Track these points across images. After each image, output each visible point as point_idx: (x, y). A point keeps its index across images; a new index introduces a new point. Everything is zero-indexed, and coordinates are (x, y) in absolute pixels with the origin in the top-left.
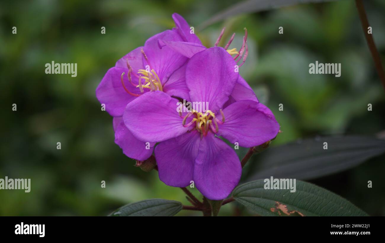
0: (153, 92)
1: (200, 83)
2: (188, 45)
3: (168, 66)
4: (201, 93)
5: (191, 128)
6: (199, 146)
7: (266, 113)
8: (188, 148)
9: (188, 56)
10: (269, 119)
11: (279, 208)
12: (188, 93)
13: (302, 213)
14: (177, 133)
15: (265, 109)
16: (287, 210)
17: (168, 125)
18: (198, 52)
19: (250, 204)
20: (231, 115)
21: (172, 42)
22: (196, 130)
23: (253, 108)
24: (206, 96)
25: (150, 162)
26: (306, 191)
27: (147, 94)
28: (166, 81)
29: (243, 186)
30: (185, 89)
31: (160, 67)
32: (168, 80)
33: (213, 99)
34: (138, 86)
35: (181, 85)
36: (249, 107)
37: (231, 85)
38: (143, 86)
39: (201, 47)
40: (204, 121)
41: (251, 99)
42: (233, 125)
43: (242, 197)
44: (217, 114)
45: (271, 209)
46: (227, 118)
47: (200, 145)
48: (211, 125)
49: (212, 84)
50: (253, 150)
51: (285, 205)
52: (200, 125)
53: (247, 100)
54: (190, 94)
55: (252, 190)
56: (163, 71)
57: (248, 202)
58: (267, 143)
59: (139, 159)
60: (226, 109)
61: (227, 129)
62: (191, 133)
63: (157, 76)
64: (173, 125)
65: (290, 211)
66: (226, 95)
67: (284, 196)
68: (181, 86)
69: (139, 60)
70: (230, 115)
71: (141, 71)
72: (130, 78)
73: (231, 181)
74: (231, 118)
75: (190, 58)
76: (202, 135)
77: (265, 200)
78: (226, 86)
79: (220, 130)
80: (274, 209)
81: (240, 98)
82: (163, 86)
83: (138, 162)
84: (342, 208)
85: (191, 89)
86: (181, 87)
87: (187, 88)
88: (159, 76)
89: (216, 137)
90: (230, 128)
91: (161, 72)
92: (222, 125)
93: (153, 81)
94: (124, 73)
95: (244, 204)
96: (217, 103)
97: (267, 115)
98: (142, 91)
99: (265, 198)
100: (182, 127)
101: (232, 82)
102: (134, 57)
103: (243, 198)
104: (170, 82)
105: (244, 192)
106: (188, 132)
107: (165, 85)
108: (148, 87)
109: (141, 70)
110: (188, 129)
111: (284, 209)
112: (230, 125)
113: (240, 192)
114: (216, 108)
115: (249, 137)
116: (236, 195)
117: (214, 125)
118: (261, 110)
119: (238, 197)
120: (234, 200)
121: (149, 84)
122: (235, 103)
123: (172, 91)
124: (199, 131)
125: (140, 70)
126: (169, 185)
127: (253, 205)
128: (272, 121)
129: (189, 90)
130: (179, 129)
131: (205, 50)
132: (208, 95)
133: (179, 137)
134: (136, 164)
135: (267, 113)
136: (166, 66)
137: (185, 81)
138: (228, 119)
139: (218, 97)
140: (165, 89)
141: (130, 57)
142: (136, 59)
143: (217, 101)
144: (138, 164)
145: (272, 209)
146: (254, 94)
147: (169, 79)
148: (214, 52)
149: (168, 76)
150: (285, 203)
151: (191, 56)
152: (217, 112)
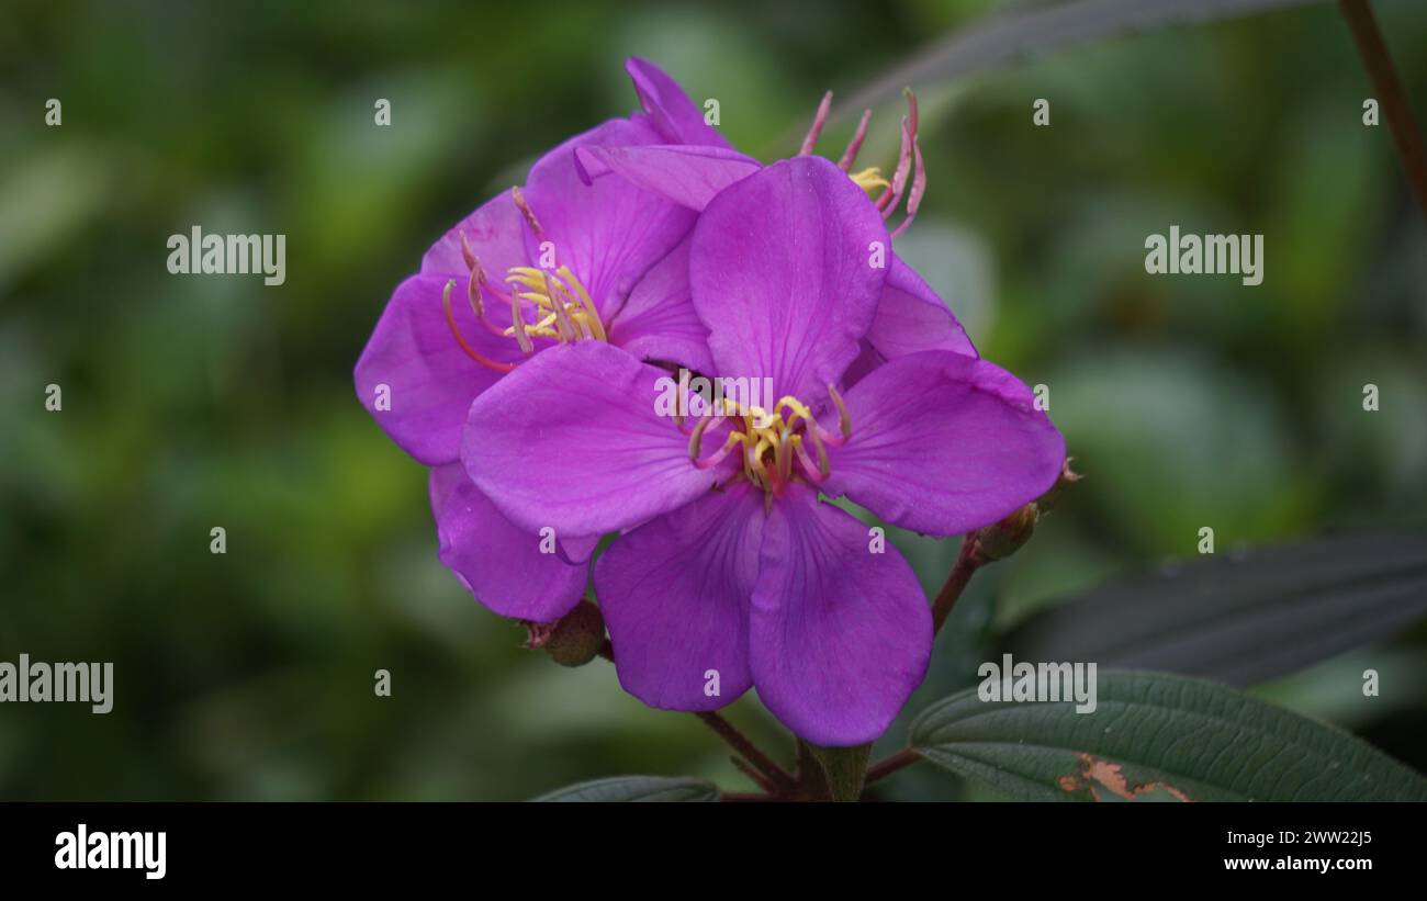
0: (569, 348)
1: (747, 300)
2: (691, 154)
3: (625, 252)
4: (756, 337)
5: (725, 474)
6: (759, 538)
7: (1008, 394)
8: (719, 555)
9: (692, 204)
10: (1024, 418)
11: (1092, 778)
12: (706, 345)
13: (1182, 792)
14: (673, 495)
15: (1004, 382)
16: (1124, 782)
17: (635, 467)
18: (731, 182)
19: (978, 765)
20: (875, 413)
21: (626, 149)
22: (746, 480)
23: (957, 382)
24: (772, 346)
25: (583, 627)
26: (1192, 708)
27: (547, 354)
28: (618, 305)
29: (947, 704)
30: (691, 329)
31: (592, 259)
32: (624, 304)
33: (801, 358)
34: (511, 330)
35: (675, 316)
36: (943, 379)
37: (867, 296)
38: (529, 329)
39: (742, 160)
40: (773, 438)
41: (947, 346)
42: (884, 452)
43: (946, 746)
44: (822, 411)
45: (1063, 780)
46: (860, 424)
47: (764, 536)
48: (802, 452)
49: (792, 299)
50: (972, 554)
51: (1116, 764)
52: (756, 455)
53: (935, 352)
54: (711, 346)
55: (984, 716)
56: (606, 272)
57: (969, 762)
58: (1025, 520)
59: (538, 615)
60: (853, 392)
61: (866, 468)
62: (727, 494)
63: (581, 292)
64: (656, 468)
65: (1136, 786)
66: (849, 336)
67: (1107, 730)
68: (675, 320)
69: (509, 241)
70: (872, 415)
71: (521, 273)
72: (479, 305)
73: (896, 669)
74: (877, 423)
75: (701, 209)
76: (769, 499)
77: (1034, 750)
78: (848, 301)
79: (836, 474)
80: (1072, 780)
81: (905, 345)
82: (607, 329)
83: (534, 633)
84: (1336, 765)
85: (713, 325)
86: (677, 324)
87: (700, 324)
88: (589, 291)
89: (823, 502)
90: (874, 464)
91: (596, 275)
92: (842, 451)
93: (566, 306)
94: (451, 281)
95: (955, 770)
96: (816, 371)
97: (1013, 404)
98: (526, 347)
99: (1036, 742)
100: (689, 470)
101: (869, 286)
102: (491, 231)
103: (952, 746)
104: (636, 308)
105: (953, 725)
106: (716, 488)
107: (616, 322)
108: (550, 332)
109: (518, 270)
110: (712, 479)
111: (1110, 781)
112: (873, 453)
113: (938, 727)
114: (816, 388)
115: (953, 493)
116: (924, 740)
117: (812, 451)
118: (990, 386)
119: (931, 745)
120: (918, 758)
121: (552, 317)
122: (886, 367)
123: (642, 341)
124: (756, 483)
125: (512, 270)
126: (658, 706)
127: (992, 770)
128: (1036, 427)
129: (707, 332)
130: (680, 480)
131: (755, 174)
132: (779, 342)
133: (682, 510)
134: (529, 641)
135: (1011, 395)
136: (613, 253)
137: (690, 301)
138: (865, 427)
139: (818, 347)
140: (617, 335)
141: (477, 231)
142: (497, 236)
143: (819, 361)
144: (538, 640)
145: (1067, 783)
146: (958, 324)
147: (630, 301)
148: (790, 179)
149: (624, 287)
150: (1113, 754)
151: (705, 203)
152: (821, 404)
